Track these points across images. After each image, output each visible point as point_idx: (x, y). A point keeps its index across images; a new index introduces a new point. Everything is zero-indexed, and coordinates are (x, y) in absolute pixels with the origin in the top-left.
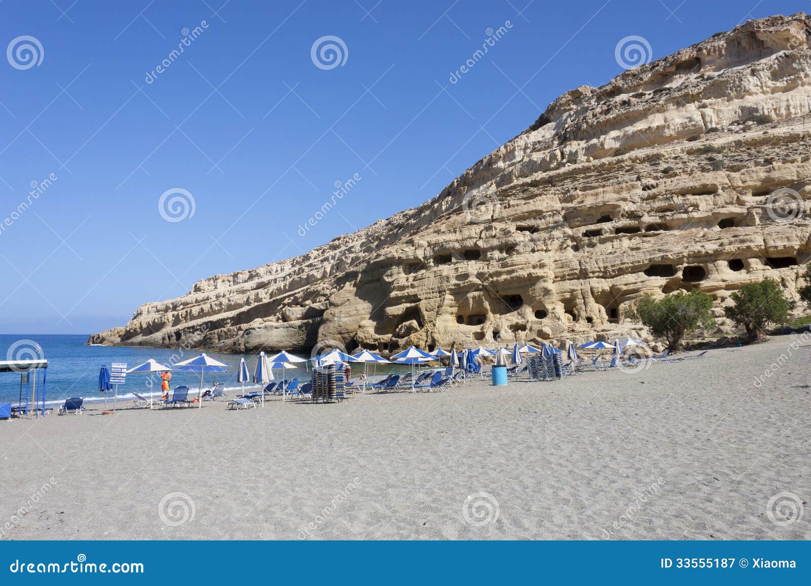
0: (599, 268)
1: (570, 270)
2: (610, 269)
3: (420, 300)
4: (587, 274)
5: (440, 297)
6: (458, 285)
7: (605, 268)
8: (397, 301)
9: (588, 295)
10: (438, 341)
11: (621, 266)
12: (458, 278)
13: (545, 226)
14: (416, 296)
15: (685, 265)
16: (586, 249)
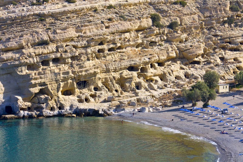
0: (113, 68)
1: (103, 69)
2: (117, 68)
3: (47, 85)
4: (109, 70)
5: (57, 83)
6: (65, 77)
7: (115, 68)
8: (35, 86)
9: (113, 80)
10: (64, 105)
11: (121, 67)
12: (63, 73)
13: (81, 46)
14: (44, 82)
15: (141, 66)
16: (103, 58)
